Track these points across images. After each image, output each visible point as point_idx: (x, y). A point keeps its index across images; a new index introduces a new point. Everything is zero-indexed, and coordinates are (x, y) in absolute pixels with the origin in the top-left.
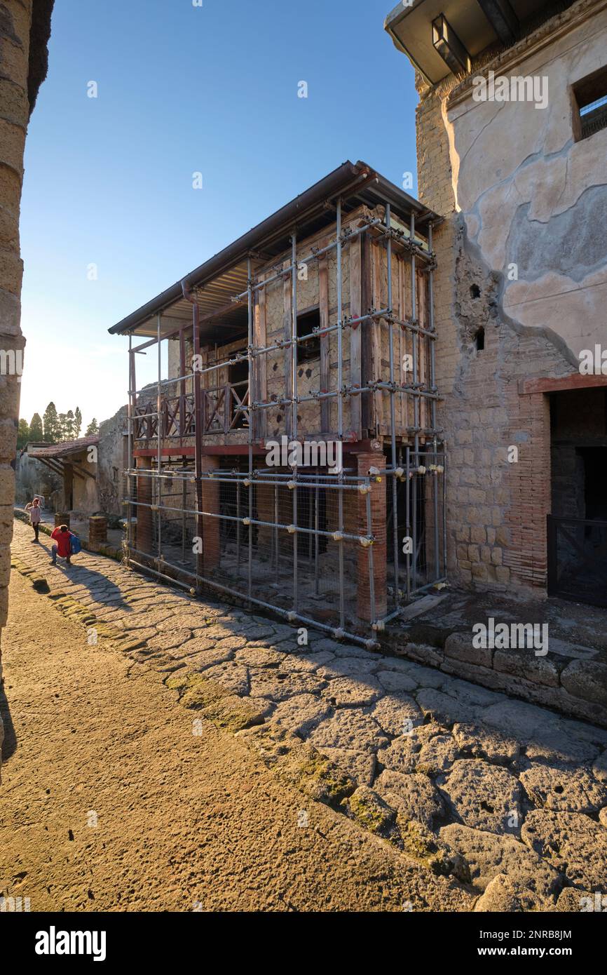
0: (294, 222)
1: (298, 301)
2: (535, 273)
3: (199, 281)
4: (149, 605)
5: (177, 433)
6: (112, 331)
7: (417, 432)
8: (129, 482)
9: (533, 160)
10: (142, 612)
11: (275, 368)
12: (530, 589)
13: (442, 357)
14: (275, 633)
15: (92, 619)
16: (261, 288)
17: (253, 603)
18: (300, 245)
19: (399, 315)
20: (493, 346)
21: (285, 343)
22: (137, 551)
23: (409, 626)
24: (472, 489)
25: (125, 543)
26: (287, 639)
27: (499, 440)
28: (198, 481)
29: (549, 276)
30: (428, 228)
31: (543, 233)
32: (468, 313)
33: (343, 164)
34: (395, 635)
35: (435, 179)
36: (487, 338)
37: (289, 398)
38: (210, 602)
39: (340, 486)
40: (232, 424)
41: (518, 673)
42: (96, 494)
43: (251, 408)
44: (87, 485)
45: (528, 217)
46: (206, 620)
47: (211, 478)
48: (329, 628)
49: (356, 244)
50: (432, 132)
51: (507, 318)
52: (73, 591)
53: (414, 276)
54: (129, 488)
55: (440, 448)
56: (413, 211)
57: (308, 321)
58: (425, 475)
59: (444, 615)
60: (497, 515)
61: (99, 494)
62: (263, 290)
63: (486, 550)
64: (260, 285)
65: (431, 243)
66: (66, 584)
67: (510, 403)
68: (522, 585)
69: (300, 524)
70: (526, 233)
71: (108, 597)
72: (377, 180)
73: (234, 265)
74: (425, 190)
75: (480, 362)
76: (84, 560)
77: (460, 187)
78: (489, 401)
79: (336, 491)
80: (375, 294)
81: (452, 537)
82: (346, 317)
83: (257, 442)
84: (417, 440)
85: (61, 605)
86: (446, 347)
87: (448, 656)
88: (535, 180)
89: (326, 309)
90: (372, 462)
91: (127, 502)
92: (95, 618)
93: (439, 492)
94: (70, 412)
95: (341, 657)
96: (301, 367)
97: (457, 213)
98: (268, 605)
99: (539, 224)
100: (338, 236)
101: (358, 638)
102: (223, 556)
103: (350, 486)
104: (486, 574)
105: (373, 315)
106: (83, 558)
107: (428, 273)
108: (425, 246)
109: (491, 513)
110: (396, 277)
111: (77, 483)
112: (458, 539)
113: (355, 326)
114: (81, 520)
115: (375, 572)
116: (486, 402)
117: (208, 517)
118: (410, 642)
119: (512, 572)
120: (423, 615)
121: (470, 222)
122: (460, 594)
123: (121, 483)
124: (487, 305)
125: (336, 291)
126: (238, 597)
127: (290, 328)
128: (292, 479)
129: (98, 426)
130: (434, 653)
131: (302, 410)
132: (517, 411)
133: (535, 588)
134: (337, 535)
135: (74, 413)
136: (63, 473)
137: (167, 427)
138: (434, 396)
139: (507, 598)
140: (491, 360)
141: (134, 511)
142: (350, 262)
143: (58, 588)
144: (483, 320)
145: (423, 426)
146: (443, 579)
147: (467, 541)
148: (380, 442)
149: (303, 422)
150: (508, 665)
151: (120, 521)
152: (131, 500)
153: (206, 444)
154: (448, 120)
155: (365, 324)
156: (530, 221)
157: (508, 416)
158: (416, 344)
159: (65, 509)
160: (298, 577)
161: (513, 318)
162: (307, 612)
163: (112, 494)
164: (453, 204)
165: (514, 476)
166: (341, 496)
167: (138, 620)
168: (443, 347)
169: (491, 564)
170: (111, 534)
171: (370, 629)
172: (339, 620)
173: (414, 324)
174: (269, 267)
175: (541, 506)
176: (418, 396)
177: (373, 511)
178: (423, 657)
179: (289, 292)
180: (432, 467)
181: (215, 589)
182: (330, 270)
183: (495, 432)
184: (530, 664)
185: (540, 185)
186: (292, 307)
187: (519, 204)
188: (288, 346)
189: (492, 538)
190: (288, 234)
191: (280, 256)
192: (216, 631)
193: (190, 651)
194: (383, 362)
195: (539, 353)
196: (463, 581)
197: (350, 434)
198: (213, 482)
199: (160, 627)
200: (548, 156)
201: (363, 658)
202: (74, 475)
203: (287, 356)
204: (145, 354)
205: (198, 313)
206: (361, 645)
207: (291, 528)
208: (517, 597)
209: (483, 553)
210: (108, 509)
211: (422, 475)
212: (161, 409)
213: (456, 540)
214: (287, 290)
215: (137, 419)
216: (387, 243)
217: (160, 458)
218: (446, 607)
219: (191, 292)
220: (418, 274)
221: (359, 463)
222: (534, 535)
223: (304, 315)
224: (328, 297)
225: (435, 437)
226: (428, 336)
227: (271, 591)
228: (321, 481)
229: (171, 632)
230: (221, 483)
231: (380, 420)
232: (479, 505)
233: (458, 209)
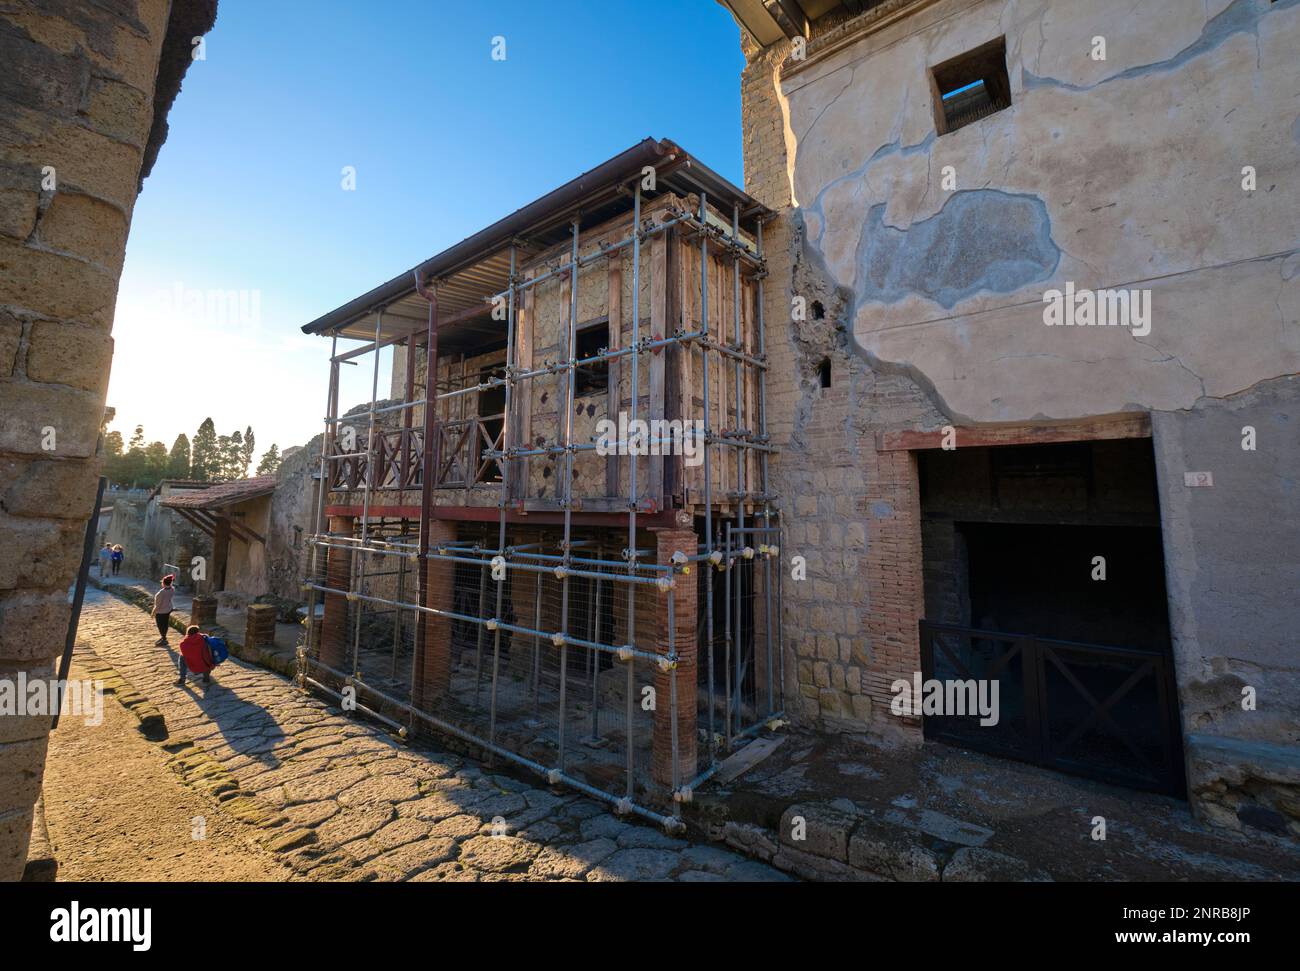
0: (577, 205)
1: (580, 310)
2: (893, 293)
3: (441, 271)
4: (331, 758)
5: (395, 484)
6: (307, 329)
7: (742, 498)
8: (315, 555)
9: (887, 152)
10: (318, 771)
11: (544, 399)
12: (899, 730)
13: (776, 394)
14: (528, 807)
15: (231, 788)
16: (529, 288)
17: (496, 754)
18: (584, 235)
19: (717, 336)
20: (843, 384)
21: (560, 366)
22: (320, 664)
23: (729, 793)
24: (819, 580)
25: (301, 651)
26: (545, 818)
27: (853, 512)
28: (423, 559)
29: (910, 299)
30: (756, 225)
31: (903, 244)
32: (809, 338)
33: (643, 141)
34: (707, 808)
35: (766, 163)
36: (835, 372)
37: (562, 445)
38: (430, 749)
39: (632, 579)
40: (477, 475)
41: (884, 871)
42: (264, 567)
43: (506, 455)
44: (250, 553)
45: (882, 222)
46: (420, 785)
47: (443, 554)
48: (609, 797)
49: (659, 242)
50: (761, 105)
51: (860, 348)
52: (208, 733)
53: (739, 285)
54: (314, 564)
55: (774, 519)
56: (736, 202)
57: (593, 338)
58: (753, 560)
59: (780, 773)
60: (852, 619)
61: (269, 567)
62: (533, 289)
63: (837, 668)
64: (528, 283)
65: (760, 244)
66: (197, 720)
67: (867, 461)
68: (888, 723)
69: (572, 633)
70: (881, 242)
71: (265, 743)
72: (689, 163)
73: (493, 253)
74: (753, 175)
75: (826, 404)
76: (233, 677)
77: (798, 177)
78: (839, 457)
79: (626, 585)
80: (686, 307)
81: (792, 650)
82: (644, 339)
83: (514, 505)
84: (742, 508)
85: (182, 764)
86: (781, 381)
87: (784, 844)
88: (892, 177)
89: (618, 324)
90: (676, 544)
91: (309, 586)
92: (236, 788)
93: (772, 584)
94: (237, 434)
95: (626, 848)
96: (581, 400)
97: (793, 209)
98: (517, 758)
99: (897, 232)
100: (636, 230)
101: (653, 815)
102: (457, 671)
103: (645, 579)
104: (838, 705)
105: (681, 338)
106: (232, 673)
107: (757, 282)
108: (753, 247)
109: (845, 616)
110: (713, 286)
111: (235, 548)
112: (800, 653)
113: (657, 351)
114: (236, 607)
115: (679, 708)
116: (835, 459)
117: (435, 615)
118: (730, 820)
119: (874, 703)
120: (748, 773)
121: (810, 221)
122: (804, 735)
123: (305, 551)
124: (834, 330)
125: (632, 301)
126: (474, 744)
127: (567, 346)
128: (562, 565)
129: (279, 455)
130: (765, 838)
131: (580, 462)
132: (875, 474)
133: (908, 729)
134: (624, 652)
135: (243, 436)
136: (213, 531)
137: (381, 473)
138: (765, 448)
139: (868, 743)
140: (840, 403)
141: (321, 598)
142: (651, 265)
143: (183, 728)
144: (828, 349)
145: (750, 489)
146: (779, 714)
147: (812, 656)
148: (689, 514)
149: (581, 479)
150: (868, 859)
151: (299, 610)
152: (317, 583)
153: (438, 502)
154: (782, 91)
155: (670, 348)
156: (886, 227)
157: (865, 480)
158: (741, 375)
159: (213, 587)
160: (567, 707)
161: (867, 349)
162: (579, 771)
163: (289, 568)
164: (788, 195)
165: (875, 564)
166: (631, 592)
167: (309, 786)
168: (777, 380)
169: (845, 692)
170: (281, 633)
171: (671, 799)
172: (626, 785)
173: (738, 350)
174: (541, 260)
175: (910, 608)
176: (742, 448)
177: (677, 615)
178: (748, 845)
179: (567, 298)
180: (763, 549)
181: (438, 729)
182: (624, 273)
183: (847, 501)
184: (900, 857)
185: (897, 184)
186: (570, 317)
187: (872, 204)
188: (563, 371)
189: (846, 652)
190: (568, 220)
191: (558, 247)
192: (434, 806)
193: (389, 843)
194: (695, 400)
195: (902, 398)
196: (808, 716)
197: (646, 501)
198: (446, 561)
199: (344, 799)
200: (906, 148)
201: (659, 849)
202: (232, 536)
203: (562, 383)
204: (356, 364)
205: (437, 313)
206: (657, 826)
207: (558, 639)
208: (882, 741)
209: (833, 674)
210: (280, 591)
211: (748, 560)
212: (374, 448)
213: (797, 656)
214: (564, 293)
215: (336, 460)
216: (702, 243)
217: (367, 520)
218: (782, 760)
219: (428, 285)
220: (743, 282)
221: (659, 544)
222: (903, 650)
223: (588, 328)
224: (621, 307)
225: (767, 505)
226: (757, 365)
227: (524, 735)
228: (606, 569)
229: (361, 808)
230: (459, 564)
231: (689, 482)
232: (827, 604)
233: (796, 204)
